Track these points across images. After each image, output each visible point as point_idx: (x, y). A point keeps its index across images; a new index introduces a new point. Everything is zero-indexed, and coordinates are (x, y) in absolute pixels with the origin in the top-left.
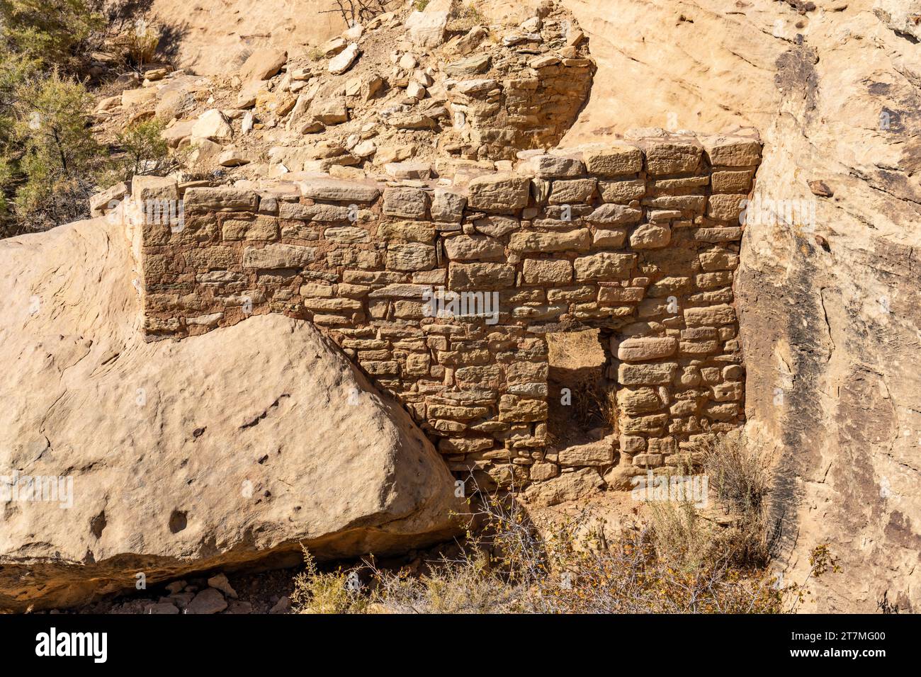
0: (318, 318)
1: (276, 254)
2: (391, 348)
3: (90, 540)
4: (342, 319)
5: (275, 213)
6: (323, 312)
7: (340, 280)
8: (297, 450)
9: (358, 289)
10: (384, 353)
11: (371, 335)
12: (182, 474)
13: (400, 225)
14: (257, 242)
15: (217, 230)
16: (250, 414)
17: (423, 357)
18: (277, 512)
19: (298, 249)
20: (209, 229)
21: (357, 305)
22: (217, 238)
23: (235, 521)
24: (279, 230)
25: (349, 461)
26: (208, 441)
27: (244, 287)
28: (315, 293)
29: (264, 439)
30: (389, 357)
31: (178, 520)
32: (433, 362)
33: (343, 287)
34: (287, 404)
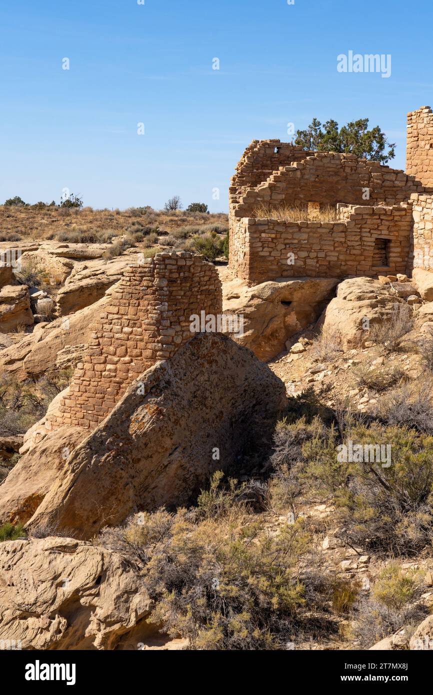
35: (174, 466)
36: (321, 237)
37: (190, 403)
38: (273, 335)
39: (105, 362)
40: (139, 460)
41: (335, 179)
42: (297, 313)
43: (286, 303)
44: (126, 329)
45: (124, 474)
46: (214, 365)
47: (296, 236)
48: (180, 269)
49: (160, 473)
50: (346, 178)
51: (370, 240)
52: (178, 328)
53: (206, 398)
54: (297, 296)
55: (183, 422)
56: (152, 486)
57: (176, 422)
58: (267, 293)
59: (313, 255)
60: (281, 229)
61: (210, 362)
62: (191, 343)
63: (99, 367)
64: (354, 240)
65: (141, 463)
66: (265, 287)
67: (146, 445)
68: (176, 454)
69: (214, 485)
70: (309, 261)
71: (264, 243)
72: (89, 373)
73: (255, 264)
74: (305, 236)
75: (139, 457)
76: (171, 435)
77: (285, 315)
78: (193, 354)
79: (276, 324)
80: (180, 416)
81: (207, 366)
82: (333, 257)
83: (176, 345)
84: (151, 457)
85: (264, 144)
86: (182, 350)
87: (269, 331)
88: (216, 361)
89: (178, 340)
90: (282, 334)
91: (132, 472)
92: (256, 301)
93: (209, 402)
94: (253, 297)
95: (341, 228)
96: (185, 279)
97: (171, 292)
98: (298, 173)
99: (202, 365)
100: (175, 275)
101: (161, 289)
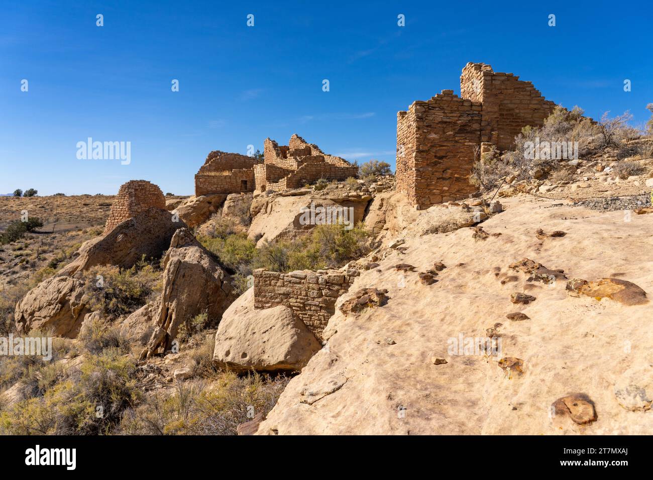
0: (294, 308)
1: (283, 290)
2: (311, 318)
3: (224, 357)
4: (298, 309)
5: (283, 279)
6: (295, 307)
7: (297, 298)
8: (271, 341)
9: (302, 301)
10: (309, 319)
11: (306, 314)
12: (247, 343)
13: (311, 285)
14: (279, 286)
15: (270, 282)
16: (265, 330)
17: (318, 322)
18: (265, 357)
19: (288, 289)
20: (268, 282)
21: (302, 305)
22: (270, 285)
23: (256, 357)
24: (284, 284)
25: (281, 345)
26: (255, 335)
27: (277, 298)
28: (292, 301)
29: (266, 337)
30: (310, 321)
31: (244, 355)
32: (321, 324)
33: (298, 300)
34: (274, 328)
35: (132, 254)
36: (222, 180)
37: (142, 232)
38: (204, 213)
39: (114, 220)
40: (117, 252)
41: (233, 162)
42: (213, 206)
43: (209, 203)
44: (121, 207)
45: (108, 256)
46: (156, 219)
47: (213, 180)
48: (139, 186)
49: (126, 256)
50: (236, 162)
51: (239, 181)
52: (139, 206)
53: (150, 231)
54: (213, 200)
55: (138, 238)
56: (123, 260)
57: (134, 238)
58: (202, 199)
59: (219, 186)
60: (207, 177)
61: (154, 219)
62: (146, 212)
63: (113, 221)
64: (233, 181)
65: (118, 253)
66: (201, 198)
67: (120, 246)
68: (133, 249)
69: (143, 259)
70: (218, 189)
71: (201, 183)
72: (110, 223)
73: (198, 190)
74: (216, 180)
75: (117, 250)
76: (131, 243)
77: (209, 207)
78: (146, 216)
79: (205, 210)
80: (136, 236)
81: (152, 219)
82: (226, 187)
83: (138, 212)
84: (122, 250)
85: (215, 152)
86: (141, 214)
87: (202, 212)
88: (157, 218)
89: (140, 211)
90: (208, 213)
91: (113, 256)
92: (198, 202)
93: (153, 232)
94: (197, 201)
95: (228, 177)
96: (142, 189)
97: (136, 194)
98: (219, 160)
99: (150, 219)
100: (137, 188)
101: (132, 192)
